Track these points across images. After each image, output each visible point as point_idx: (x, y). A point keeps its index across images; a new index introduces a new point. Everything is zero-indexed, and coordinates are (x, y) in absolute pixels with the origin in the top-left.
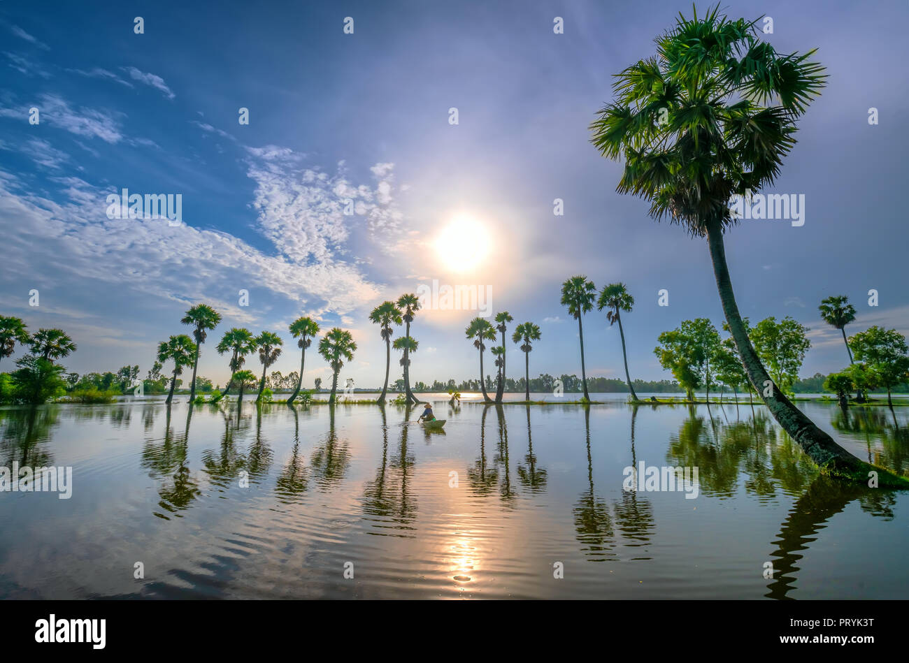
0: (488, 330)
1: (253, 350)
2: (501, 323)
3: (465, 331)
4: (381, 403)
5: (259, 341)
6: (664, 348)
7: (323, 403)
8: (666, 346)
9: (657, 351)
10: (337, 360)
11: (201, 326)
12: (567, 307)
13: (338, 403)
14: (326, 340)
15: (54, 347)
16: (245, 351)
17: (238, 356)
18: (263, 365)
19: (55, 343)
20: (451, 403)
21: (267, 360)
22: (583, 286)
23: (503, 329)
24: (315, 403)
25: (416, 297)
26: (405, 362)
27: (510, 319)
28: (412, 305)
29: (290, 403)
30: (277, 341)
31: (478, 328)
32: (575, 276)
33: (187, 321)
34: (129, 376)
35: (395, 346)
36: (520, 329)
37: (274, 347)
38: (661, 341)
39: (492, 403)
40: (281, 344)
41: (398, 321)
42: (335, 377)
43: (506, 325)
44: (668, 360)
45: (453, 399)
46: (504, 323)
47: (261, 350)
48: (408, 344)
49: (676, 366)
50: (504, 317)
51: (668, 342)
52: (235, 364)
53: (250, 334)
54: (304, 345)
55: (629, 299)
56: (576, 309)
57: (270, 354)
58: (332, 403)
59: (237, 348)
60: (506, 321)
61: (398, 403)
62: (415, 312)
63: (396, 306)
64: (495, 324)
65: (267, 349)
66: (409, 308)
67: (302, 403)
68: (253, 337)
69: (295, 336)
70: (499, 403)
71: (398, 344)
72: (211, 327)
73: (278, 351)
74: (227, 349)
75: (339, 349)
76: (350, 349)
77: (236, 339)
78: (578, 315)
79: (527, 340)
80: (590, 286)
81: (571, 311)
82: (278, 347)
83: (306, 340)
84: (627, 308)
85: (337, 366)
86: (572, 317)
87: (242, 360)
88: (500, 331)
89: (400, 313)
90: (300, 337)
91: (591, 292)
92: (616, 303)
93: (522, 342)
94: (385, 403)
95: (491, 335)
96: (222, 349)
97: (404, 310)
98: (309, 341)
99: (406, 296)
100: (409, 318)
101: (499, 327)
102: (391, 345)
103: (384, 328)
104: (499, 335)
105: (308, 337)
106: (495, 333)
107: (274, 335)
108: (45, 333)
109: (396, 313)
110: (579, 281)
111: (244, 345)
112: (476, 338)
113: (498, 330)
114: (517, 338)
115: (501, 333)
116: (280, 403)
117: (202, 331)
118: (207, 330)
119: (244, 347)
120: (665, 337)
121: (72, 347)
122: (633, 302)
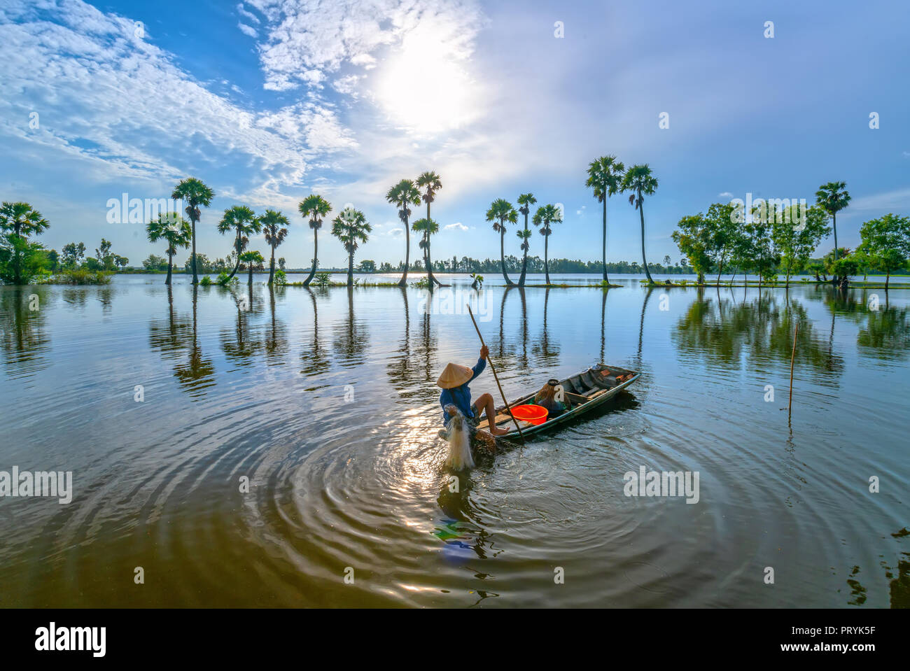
0: (509, 212)
1: (258, 230)
2: (523, 206)
3: (486, 212)
4: (402, 285)
5: (264, 220)
6: (683, 233)
7: (341, 286)
8: (686, 231)
9: (675, 236)
10: (352, 243)
11: (194, 201)
12: (592, 189)
13: (357, 286)
14: (338, 220)
15: (24, 223)
16: (248, 231)
17: (242, 236)
18: (271, 246)
19: (23, 218)
20: (474, 286)
21: (275, 241)
22: (611, 167)
23: (525, 212)
24: (333, 285)
25: (436, 175)
26: (425, 245)
27: (533, 201)
28: (432, 184)
29: (306, 285)
30: (283, 221)
31: (500, 211)
32: (604, 157)
33: (176, 196)
34: (75, 254)
35: (414, 228)
36: (541, 212)
37: (280, 227)
38: (681, 226)
39: (515, 286)
40: (287, 224)
41: (417, 202)
42: (351, 259)
43: (528, 207)
44: (686, 246)
45: (476, 282)
46: (527, 205)
47: (266, 231)
48: (428, 226)
49: (691, 251)
50: (527, 199)
51: (688, 227)
52: (240, 244)
53: (253, 213)
54: (315, 225)
55: (654, 182)
56: (602, 191)
57: (277, 235)
58: (350, 285)
59: (240, 228)
60: (529, 204)
61: (420, 286)
62: (435, 191)
63: (415, 186)
64: (517, 206)
65: (274, 230)
66: (429, 187)
67: (320, 285)
68: (256, 216)
69: (304, 216)
70: (521, 286)
71: (419, 226)
72: (206, 204)
73: (284, 231)
74: (229, 229)
75: (354, 231)
76: (365, 231)
77: (237, 217)
78: (602, 198)
79: (547, 222)
80: (619, 168)
81: (597, 193)
82: (285, 226)
83: (317, 220)
84: (650, 191)
85: (351, 248)
86: (597, 199)
87: (245, 240)
88: (523, 213)
89: (418, 193)
90: (310, 217)
91: (618, 174)
92: (640, 186)
93: (542, 225)
94: (406, 286)
95: (513, 218)
96: (223, 227)
97: (423, 190)
98: (320, 221)
99: (427, 175)
100: (429, 198)
101: (521, 210)
102: (410, 227)
103: (401, 208)
104: (521, 218)
105: (319, 216)
106: (516, 215)
107: (279, 214)
108: (10, 207)
109: (415, 192)
110: (607, 162)
111: (246, 224)
112: (497, 220)
113: (520, 213)
114: (537, 221)
115: (524, 216)
116: (295, 285)
117: (195, 208)
118: (200, 207)
119: (245, 226)
120: (686, 222)
121: (44, 224)
122: (656, 185)
